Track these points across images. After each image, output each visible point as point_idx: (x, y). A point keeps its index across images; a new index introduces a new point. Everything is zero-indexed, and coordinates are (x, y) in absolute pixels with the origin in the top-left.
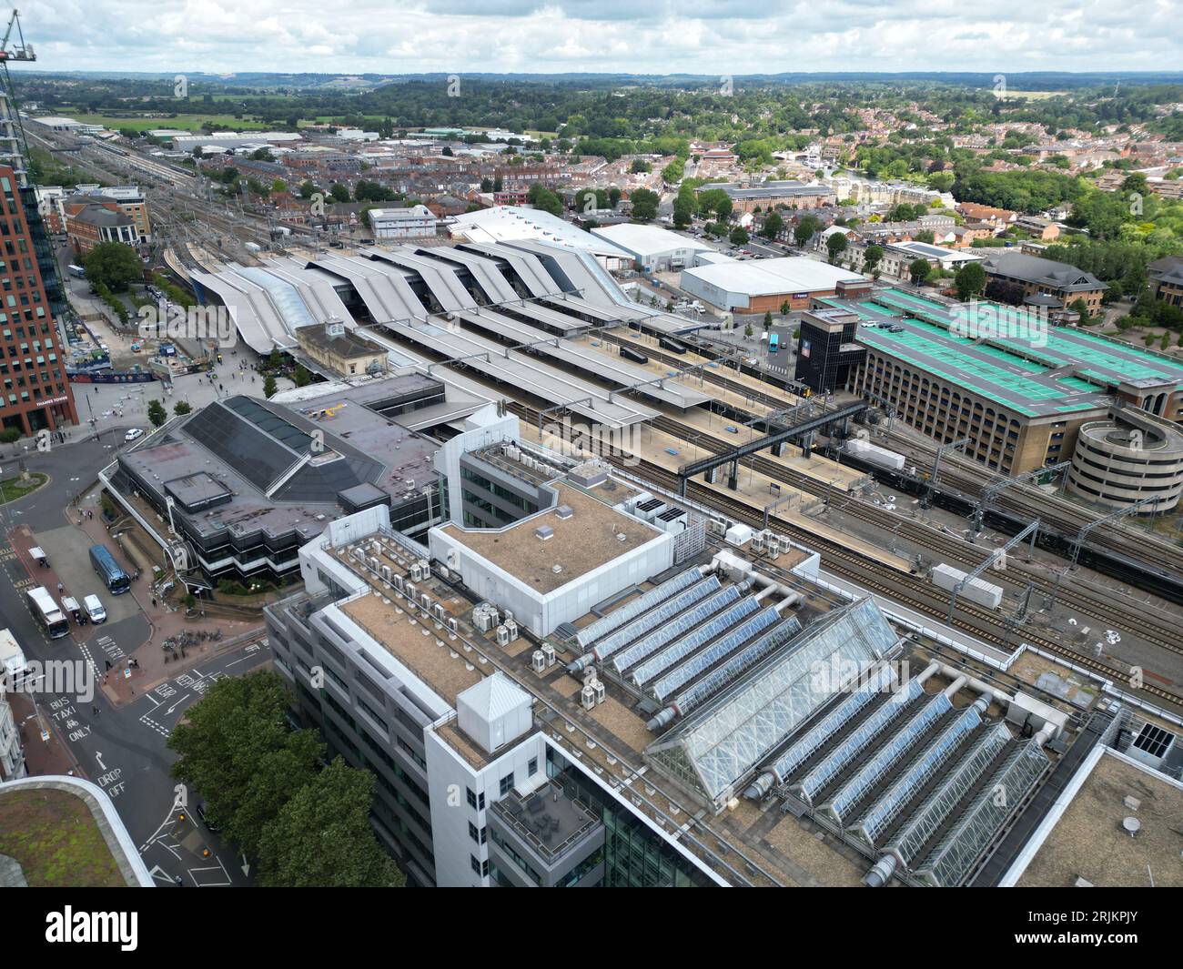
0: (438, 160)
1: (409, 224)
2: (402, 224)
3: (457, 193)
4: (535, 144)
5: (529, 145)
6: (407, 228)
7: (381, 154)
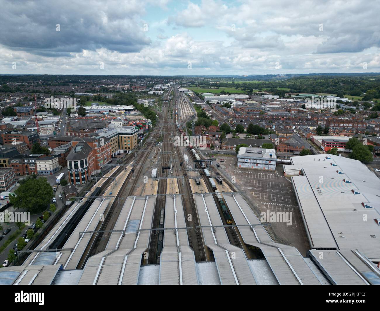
0: (299, 110)
1: (258, 162)
2: (255, 161)
3: (302, 132)
4: (350, 103)
5: (347, 103)
6: (257, 164)
7: (274, 106)
